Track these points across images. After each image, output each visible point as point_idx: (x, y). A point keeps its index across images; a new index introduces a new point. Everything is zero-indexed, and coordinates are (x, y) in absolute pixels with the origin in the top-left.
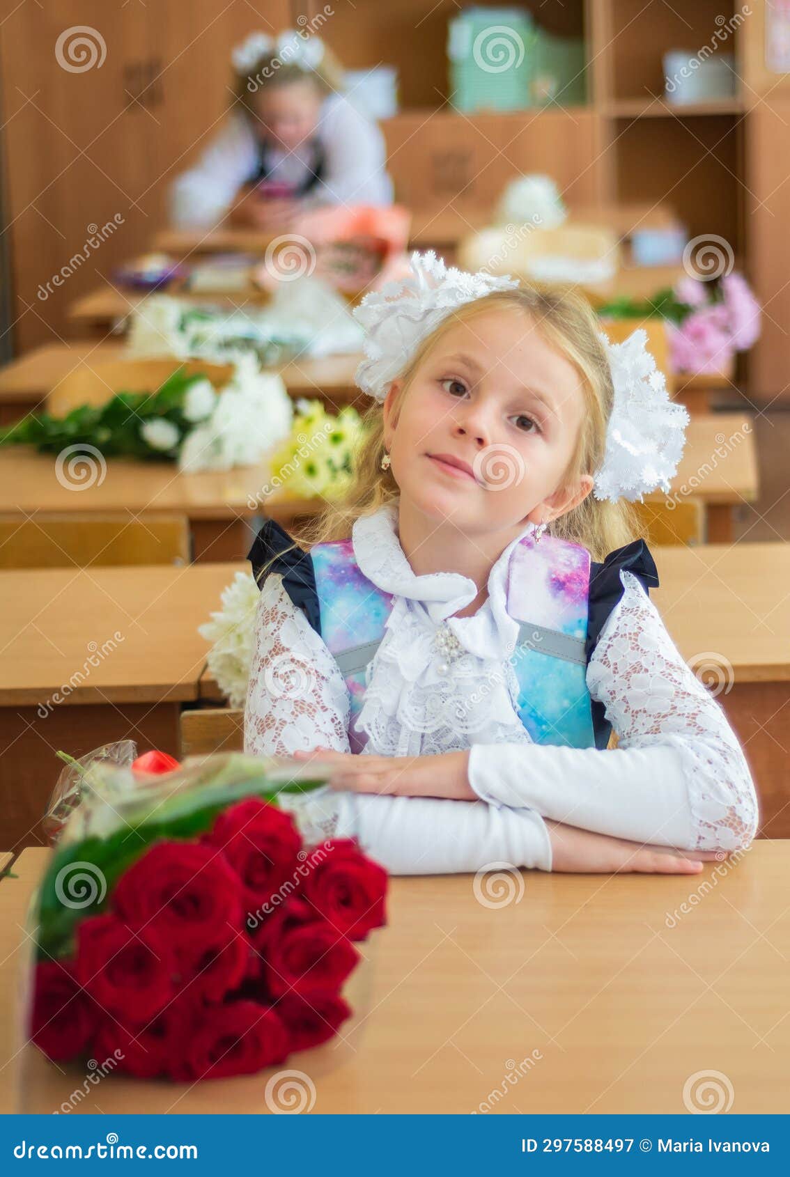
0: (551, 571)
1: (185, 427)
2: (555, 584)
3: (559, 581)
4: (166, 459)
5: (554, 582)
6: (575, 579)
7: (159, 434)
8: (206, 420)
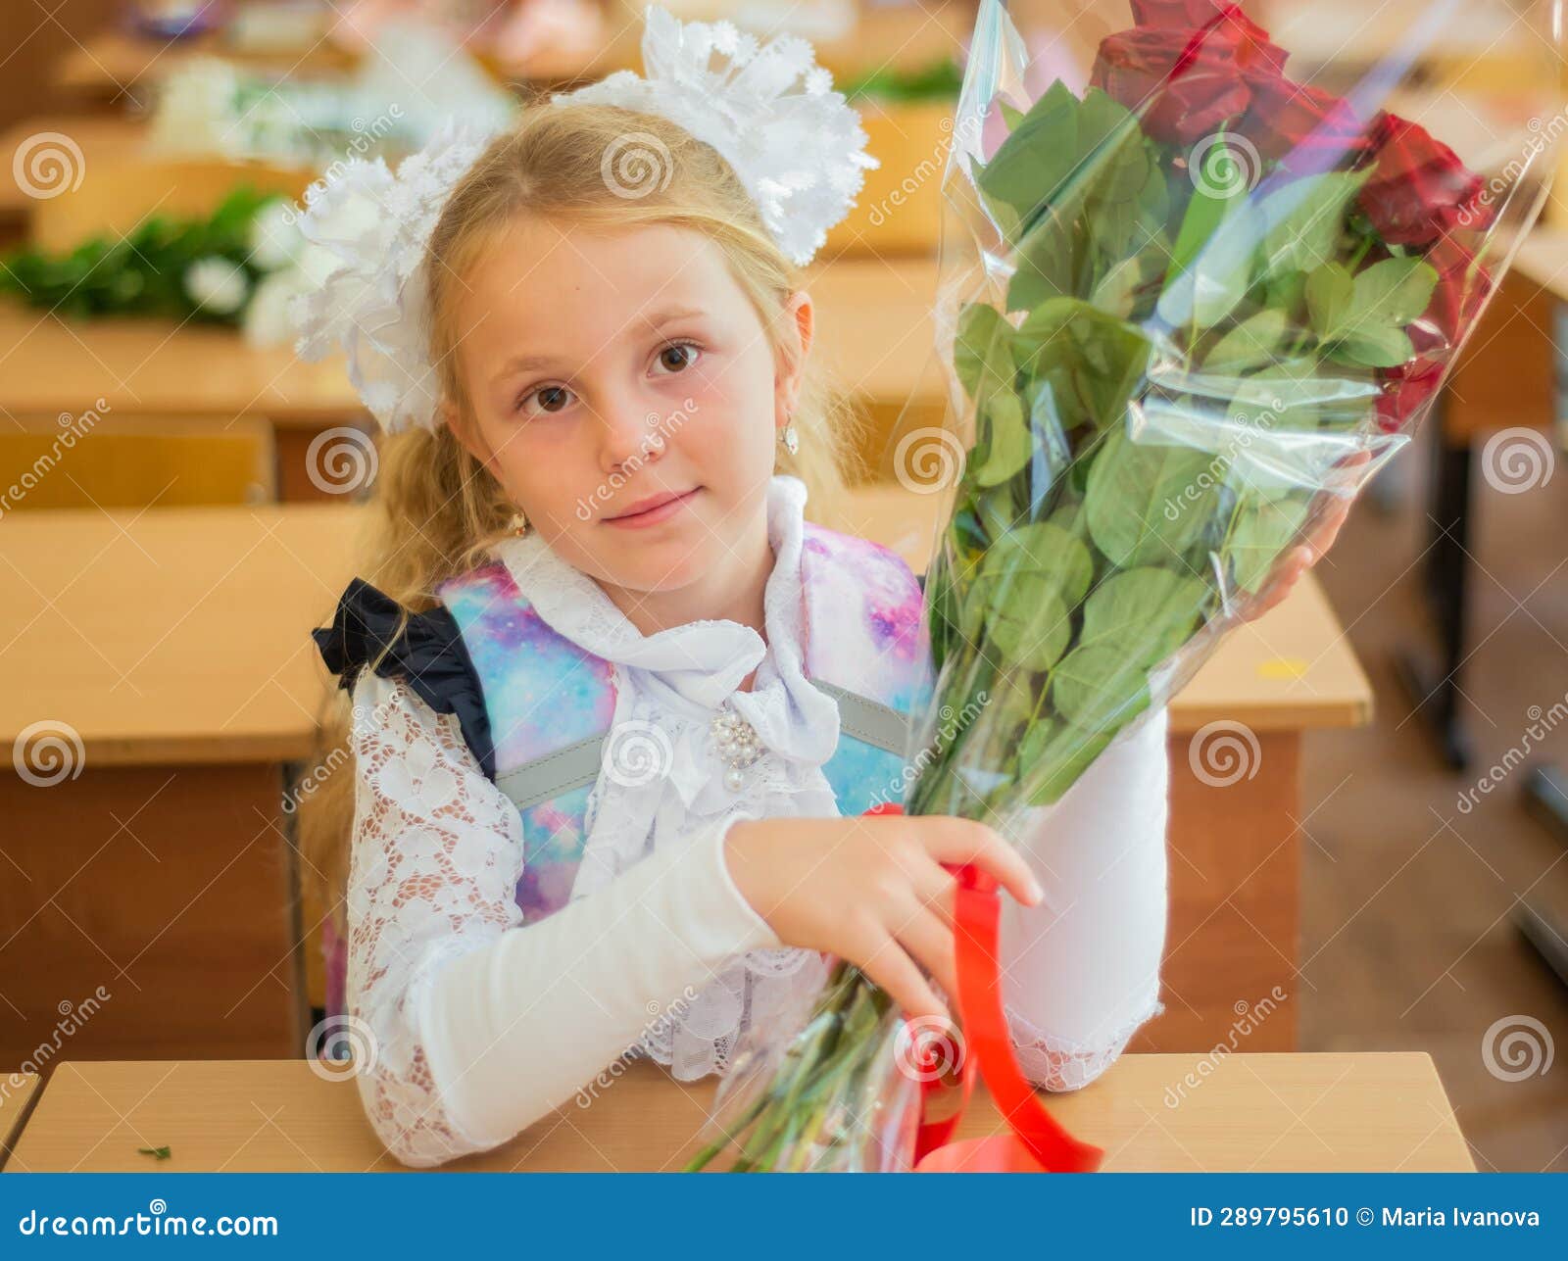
0: (869, 602)
1: (254, 276)
2: (879, 624)
3: (884, 621)
4: (226, 323)
5: (877, 621)
6: (907, 618)
7: (214, 284)
8: (286, 267)
